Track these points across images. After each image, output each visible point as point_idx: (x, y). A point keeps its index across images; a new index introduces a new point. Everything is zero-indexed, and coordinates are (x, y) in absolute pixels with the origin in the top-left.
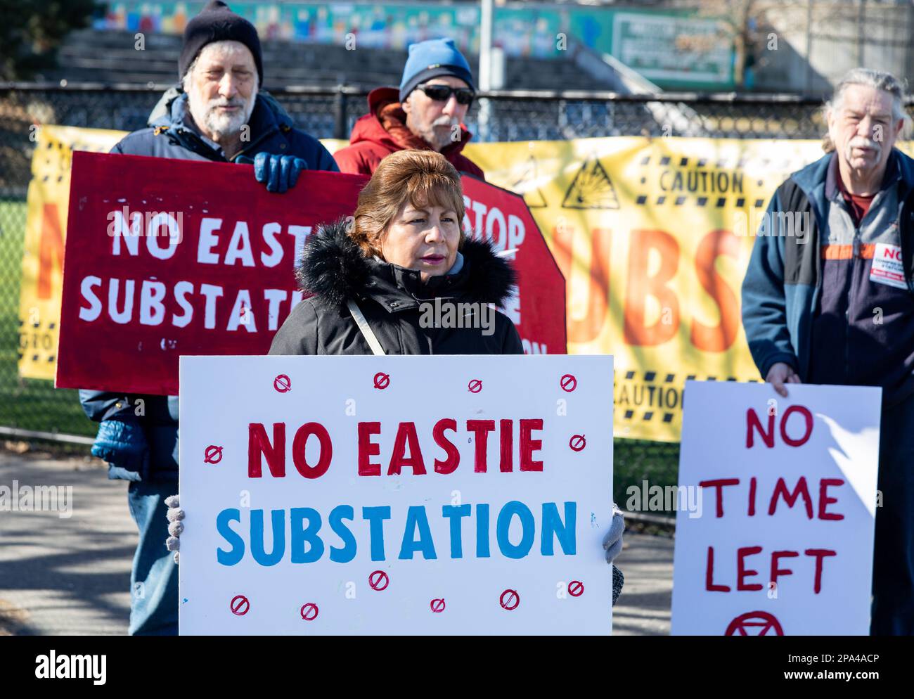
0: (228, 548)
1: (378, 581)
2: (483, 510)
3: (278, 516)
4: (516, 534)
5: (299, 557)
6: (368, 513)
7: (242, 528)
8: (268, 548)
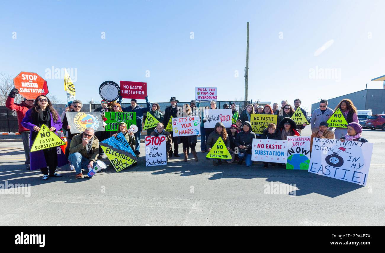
0: (255, 153)
1: (267, 157)
2: (276, 152)
3: (260, 151)
4: (279, 154)
5: (261, 154)
6: (267, 151)
7: (257, 152)
8: (259, 153)
